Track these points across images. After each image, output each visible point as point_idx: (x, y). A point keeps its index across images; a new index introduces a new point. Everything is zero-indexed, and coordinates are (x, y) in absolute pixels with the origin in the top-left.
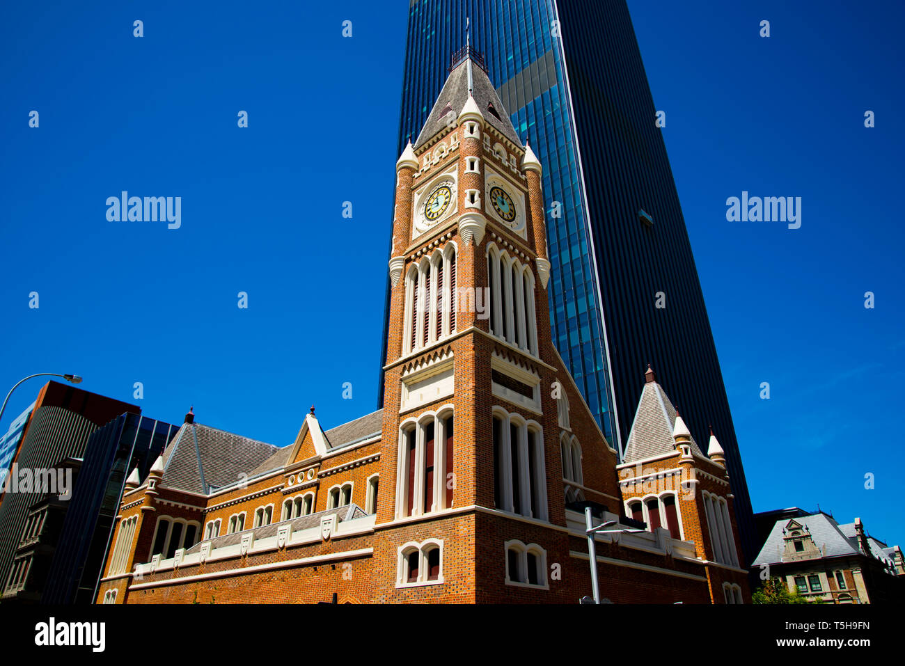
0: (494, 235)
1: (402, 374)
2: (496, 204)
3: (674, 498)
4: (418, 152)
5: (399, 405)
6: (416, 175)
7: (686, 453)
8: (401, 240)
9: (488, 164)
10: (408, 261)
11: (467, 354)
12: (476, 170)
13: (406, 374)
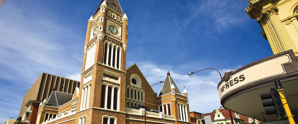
0: (108, 38)
1: (84, 75)
2: (111, 30)
3: (170, 104)
4: (93, 18)
5: (83, 83)
6: (92, 24)
7: (173, 93)
8: (87, 41)
9: (108, 19)
10: (88, 47)
11: (95, 69)
12: (103, 21)
13: (85, 75)
